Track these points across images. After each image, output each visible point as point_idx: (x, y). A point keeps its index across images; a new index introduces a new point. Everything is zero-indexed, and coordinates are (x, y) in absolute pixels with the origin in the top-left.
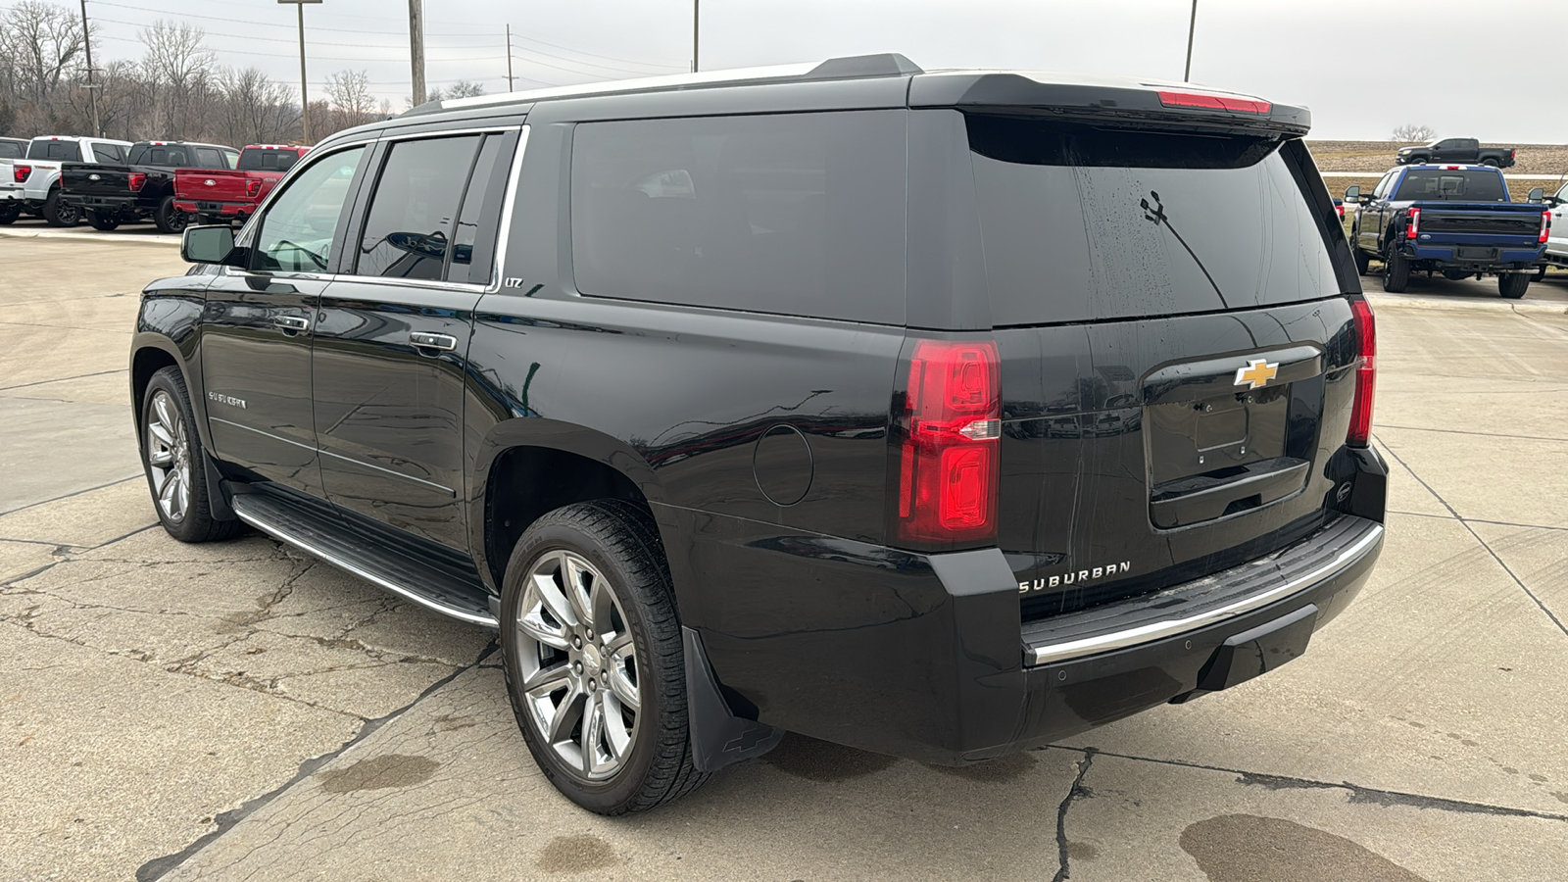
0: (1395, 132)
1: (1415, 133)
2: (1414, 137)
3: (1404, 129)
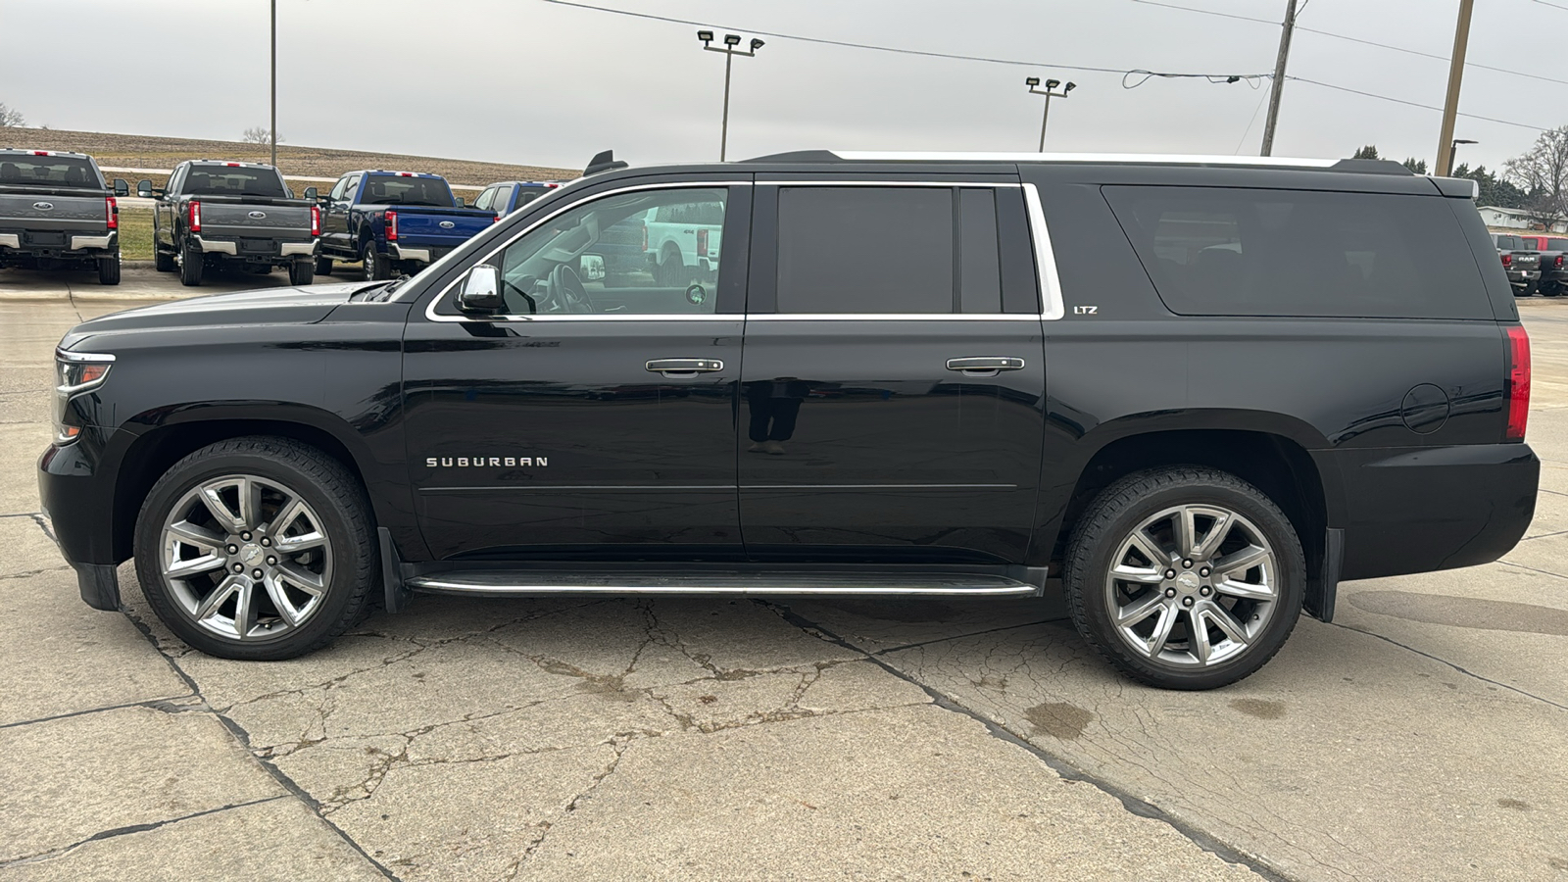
0: (246, 133)
1: (264, 136)
2: (265, 140)
3: (254, 131)
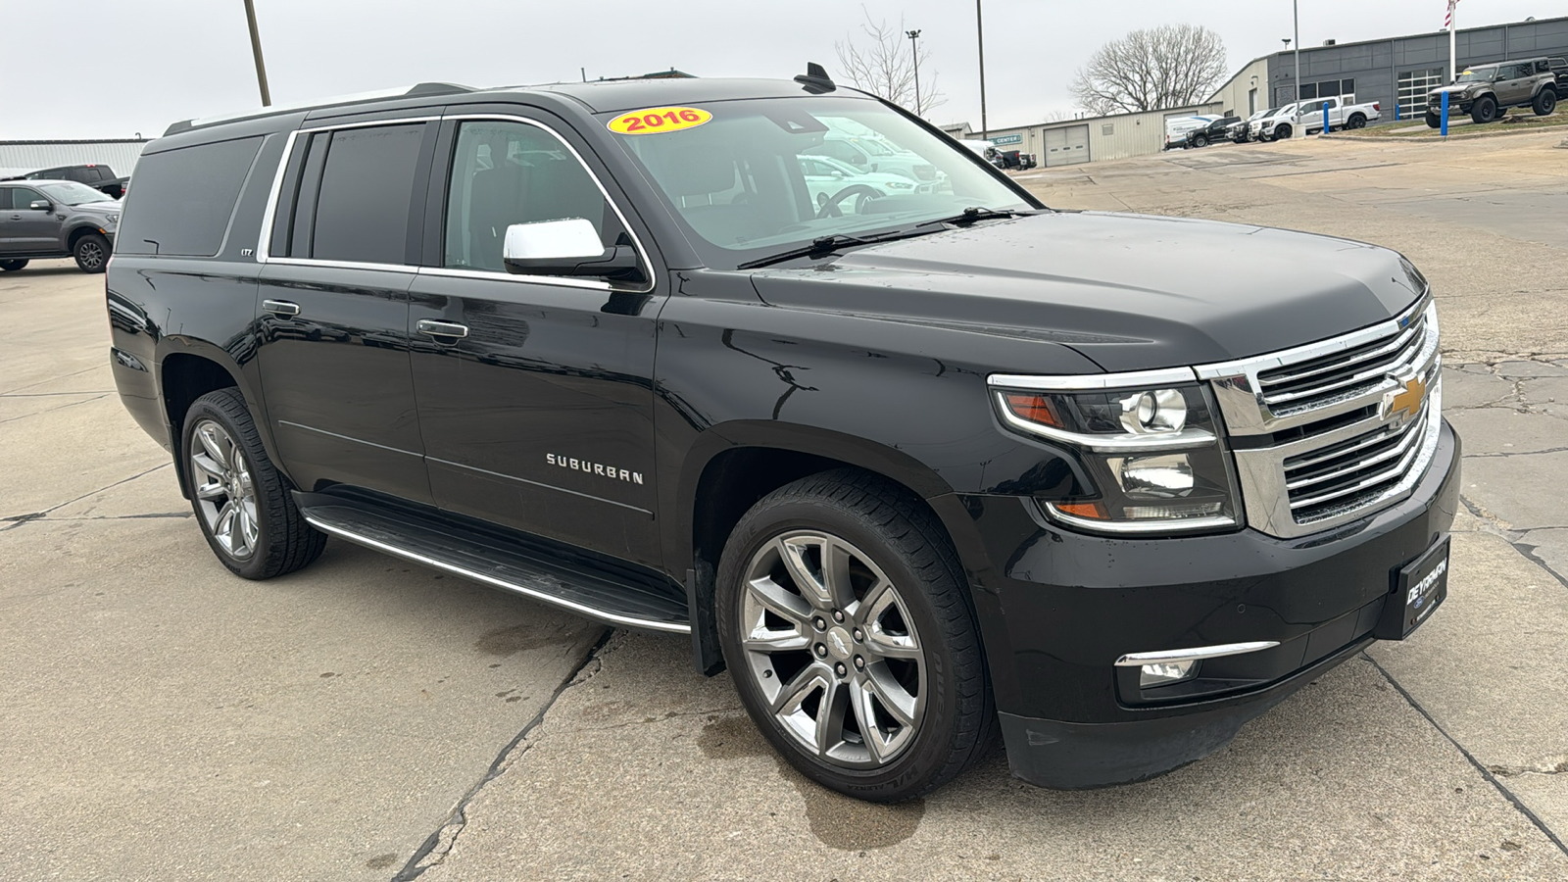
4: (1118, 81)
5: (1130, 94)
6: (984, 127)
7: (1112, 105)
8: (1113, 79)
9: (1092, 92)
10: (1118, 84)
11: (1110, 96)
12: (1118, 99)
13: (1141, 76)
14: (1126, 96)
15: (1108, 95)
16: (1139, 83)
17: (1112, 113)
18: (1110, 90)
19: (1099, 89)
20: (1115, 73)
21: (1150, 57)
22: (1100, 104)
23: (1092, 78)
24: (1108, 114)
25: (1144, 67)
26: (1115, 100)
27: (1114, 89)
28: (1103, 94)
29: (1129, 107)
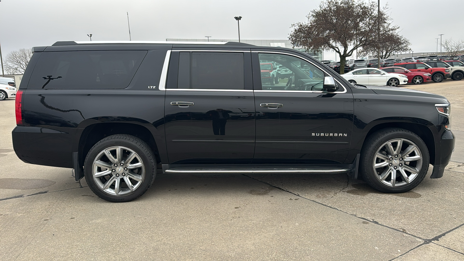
4: (17, 64)
5: (22, 68)
6: (3, 74)
7: (16, 71)
8: (16, 63)
9: (8, 66)
10: (18, 65)
11: (15, 68)
12: (18, 69)
13: (25, 63)
14: (21, 69)
15: (14, 68)
16: (25, 65)
17: (16, 74)
18: (14, 66)
19: (11, 65)
20: (16, 61)
21: (28, 57)
22: (11, 71)
23: (8, 62)
24: (15, 74)
25: (26, 60)
26: (17, 69)
27: (16, 66)
28: (12, 67)
29: (22, 72)
